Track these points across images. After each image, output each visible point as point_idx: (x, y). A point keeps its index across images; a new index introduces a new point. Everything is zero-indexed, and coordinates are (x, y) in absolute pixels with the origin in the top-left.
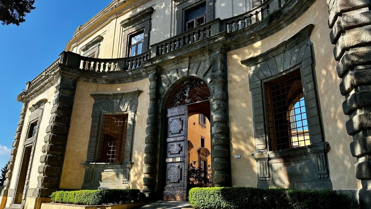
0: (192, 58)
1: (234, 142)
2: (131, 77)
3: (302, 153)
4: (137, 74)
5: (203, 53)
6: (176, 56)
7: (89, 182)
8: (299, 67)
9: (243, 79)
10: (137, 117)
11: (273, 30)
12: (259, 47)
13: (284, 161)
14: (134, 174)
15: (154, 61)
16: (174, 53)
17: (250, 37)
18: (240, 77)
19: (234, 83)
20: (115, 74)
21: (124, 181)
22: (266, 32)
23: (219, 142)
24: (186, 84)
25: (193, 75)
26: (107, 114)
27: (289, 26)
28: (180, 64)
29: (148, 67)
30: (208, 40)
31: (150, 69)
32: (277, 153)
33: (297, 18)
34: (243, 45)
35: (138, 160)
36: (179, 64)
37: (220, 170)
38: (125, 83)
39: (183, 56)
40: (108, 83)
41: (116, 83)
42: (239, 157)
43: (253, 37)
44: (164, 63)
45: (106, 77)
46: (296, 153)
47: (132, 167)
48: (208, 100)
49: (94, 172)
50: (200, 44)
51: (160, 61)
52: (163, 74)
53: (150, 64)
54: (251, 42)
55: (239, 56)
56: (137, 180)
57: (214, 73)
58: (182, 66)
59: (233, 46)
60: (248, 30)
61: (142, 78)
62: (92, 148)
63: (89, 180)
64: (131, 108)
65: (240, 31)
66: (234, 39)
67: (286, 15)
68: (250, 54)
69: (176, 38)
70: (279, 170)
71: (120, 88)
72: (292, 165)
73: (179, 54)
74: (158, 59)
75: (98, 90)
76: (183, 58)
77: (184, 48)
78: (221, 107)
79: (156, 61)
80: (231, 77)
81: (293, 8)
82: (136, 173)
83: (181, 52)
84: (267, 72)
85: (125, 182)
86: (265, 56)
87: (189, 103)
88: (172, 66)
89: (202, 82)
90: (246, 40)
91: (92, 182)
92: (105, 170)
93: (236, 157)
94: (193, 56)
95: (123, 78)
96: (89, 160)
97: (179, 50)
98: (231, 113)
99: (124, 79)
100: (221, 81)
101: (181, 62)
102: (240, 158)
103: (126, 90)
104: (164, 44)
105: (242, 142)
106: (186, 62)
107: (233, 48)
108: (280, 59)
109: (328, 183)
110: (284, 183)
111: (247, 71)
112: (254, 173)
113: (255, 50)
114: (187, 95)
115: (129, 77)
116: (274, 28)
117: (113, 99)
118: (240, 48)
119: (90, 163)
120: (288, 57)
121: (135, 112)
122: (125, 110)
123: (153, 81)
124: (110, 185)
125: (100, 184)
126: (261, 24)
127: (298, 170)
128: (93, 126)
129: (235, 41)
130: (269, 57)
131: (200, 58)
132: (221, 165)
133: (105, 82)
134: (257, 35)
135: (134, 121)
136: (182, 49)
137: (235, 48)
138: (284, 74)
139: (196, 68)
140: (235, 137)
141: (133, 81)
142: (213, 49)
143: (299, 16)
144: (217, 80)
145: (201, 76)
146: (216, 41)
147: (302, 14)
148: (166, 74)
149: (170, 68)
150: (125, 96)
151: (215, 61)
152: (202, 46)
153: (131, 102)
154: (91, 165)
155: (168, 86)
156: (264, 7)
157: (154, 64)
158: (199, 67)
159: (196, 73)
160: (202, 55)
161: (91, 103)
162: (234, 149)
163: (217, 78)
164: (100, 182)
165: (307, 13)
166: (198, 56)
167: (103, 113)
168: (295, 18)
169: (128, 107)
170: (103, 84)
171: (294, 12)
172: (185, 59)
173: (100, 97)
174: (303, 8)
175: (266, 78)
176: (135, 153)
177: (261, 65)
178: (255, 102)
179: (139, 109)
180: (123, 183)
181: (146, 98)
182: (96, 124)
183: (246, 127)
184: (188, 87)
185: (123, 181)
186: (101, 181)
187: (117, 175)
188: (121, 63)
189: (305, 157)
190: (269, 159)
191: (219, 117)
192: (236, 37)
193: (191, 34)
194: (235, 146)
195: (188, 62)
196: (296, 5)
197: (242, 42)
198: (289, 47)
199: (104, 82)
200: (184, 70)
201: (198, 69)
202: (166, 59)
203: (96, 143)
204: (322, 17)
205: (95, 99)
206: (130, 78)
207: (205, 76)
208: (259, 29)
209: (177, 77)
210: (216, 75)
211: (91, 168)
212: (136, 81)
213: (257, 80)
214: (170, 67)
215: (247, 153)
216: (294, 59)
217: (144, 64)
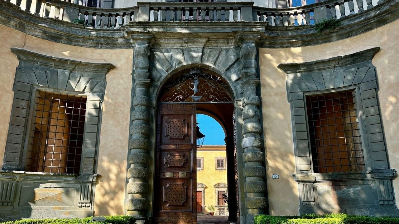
0: (211, 41)
1: (270, 159)
2: (93, 40)
3: (358, 178)
4: (107, 37)
5: (228, 40)
6: (192, 32)
7: (10, 204)
8: (354, 88)
9: (278, 86)
10: (106, 105)
11: (320, 39)
12: (298, 53)
13: (333, 184)
14: (103, 191)
15: (150, 28)
16: (188, 26)
17: (290, 39)
18: (275, 83)
19: (268, 88)
20: (63, 26)
21: (83, 203)
22: (312, 39)
23: (259, 158)
24: (194, 74)
25: (208, 64)
26: (44, 90)
27: (340, 41)
28: (190, 45)
29: (135, 33)
30: (243, 26)
31: (138, 37)
32: (326, 175)
33: (352, 36)
34: (279, 46)
35: (109, 171)
36: (188, 44)
37: (260, 192)
38: (78, 45)
39: (200, 34)
40: (46, 38)
41: (62, 43)
42: (277, 177)
43: (294, 40)
44: (166, 36)
45: (45, 25)
46: (351, 177)
47: (97, 182)
48: (231, 102)
49: (20, 188)
50: (231, 27)
51: (161, 30)
52: (158, 50)
53: (141, 30)
54: (289, 45)
55: (273, 57)
56: (109, 201)
57: (247, 71)
58: (192, 48)
59: (268, 42)
60: (292, 30)
61: (114, 47)
62: (16, 145)
63: (8, 201)
64: (91, 89)
65: (282, 29)
66: (272, 35)
67: (342, 29)
68: (288, 58)
69: (186, 6)
70: (327, 193)
71: (68, 52)
72: (343, 190)
73: (196, 30)
74: (157, 27)
75: (26, 45)
76: (197, 38)
77: (206, 24)
78: (258, 114)
79: (152, 28)
80: (264, 80)
81: (355, 24)
82: (105, 190)
83: (200, 29)
84: (311, 84)
85: (84, 205)
86: (309, 67)
87: (198, 101)
88: (175, 44)
89: (219, 78)
90: (286, 41)
91: (16, 205)
92: (41, 185)
93: (274, 177)
94: (212, 38)
95: (78, 37)
96: (9, 166)
97: (197, 25)
98: (266, 124)
99: (78, 39)
100: (257, 82)
101: (194, 42)
102: (278, 179)
103: (81, 58)
104: (164, 8)
105: (279, 160)
106: (200, 44)
107: (267, 46)
108: (328, 74)
109: (394, 210)
110: (332, 208)
111: (284, 78)
112: (295, 196)
113: (294, 55)
114: (195, 89)
115: (89, 39)
116: (322, 38)
117: (56, 66)
118: (274, 47)
119: (14, 171)
120: (340, 74)
121: (102, 97)
122: (81, 91)
123: (143, 57)
124: (54, 209)
125: (31, 208)
126: (308, 28)
127: (352, 195)
128: (15, 107)
129: (273, 38)
130: (314, 68)
131: (221, 45)
132: (261, 186)
133: (40, 34)
134: (299, 39)
135: (98, 110)
136: (201, 24)
137: (270, 46)
138: (333, 91)
139: (215, 56)
140: (271, 153)
141: (95, 47)
142: (247, 38)
143: (356, 35)
144: (253, 80)
145: (221, 69)
146: (254, 29)
147: (360, 33)
148: (163, 51)
149: (170, 45)
150: (81, 67)
151: (249, 54)
152: (234, 30)
153: (92, 79)
154: (15, 175)
155: (167, 71)
156: (307, 11)
157: (149, 31)
158: (218, 57)
159: (215, 64)
160: (226, 41)
161: (12, 63)
162: (271, 167)
163: (251, 77)
164: (31, 204)
165: (369, 33)
166: (219, 42)
167: (35, 87)
168: (351, 35)
169: (86, 87)
170: (36, 36)
171: (354, 29)
172: (200, 40)
173: (32, 59)
174: (366, 28)
175: (310, 91)
176: (102, 160)
177: (301, 74)
178: (295, 116)
179: (110, 93)
180: (81, 207)
181: (123, 79)
182: (24, 104)
183: (284, 143)
184: (195, 79)
185: (79, 203)
186: (34, 202)
187: (67, 193)
188: (71, 11)
189: (361, 182)
190: (315, 181)
191: (257, 126)
192: (276, 34)
193: (211, 8)
194: (271, 163)
195: (203, 44)
196: (361, 22)
197: (280, 41)
198: (342, 64)
199: (38, 33)
200: (194, 54)
201: (217, 59)
202: (173, 31)
203: (23, 137)
204: (394, 43)
205: (19, 59)
206: (91, 41)
207: (229, 70)
208: (305, 34)
209: (183, 61)
210: (249, 73)
211: (14, 180)
212: (101, 48)
213: (299, 91)
214: (172, 43)
215: (286, 172)
216: (349, 77)
217: (130, 26)
